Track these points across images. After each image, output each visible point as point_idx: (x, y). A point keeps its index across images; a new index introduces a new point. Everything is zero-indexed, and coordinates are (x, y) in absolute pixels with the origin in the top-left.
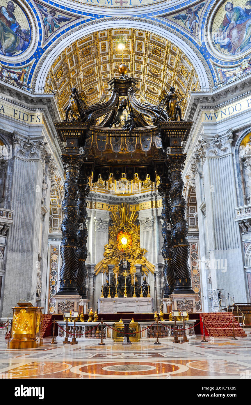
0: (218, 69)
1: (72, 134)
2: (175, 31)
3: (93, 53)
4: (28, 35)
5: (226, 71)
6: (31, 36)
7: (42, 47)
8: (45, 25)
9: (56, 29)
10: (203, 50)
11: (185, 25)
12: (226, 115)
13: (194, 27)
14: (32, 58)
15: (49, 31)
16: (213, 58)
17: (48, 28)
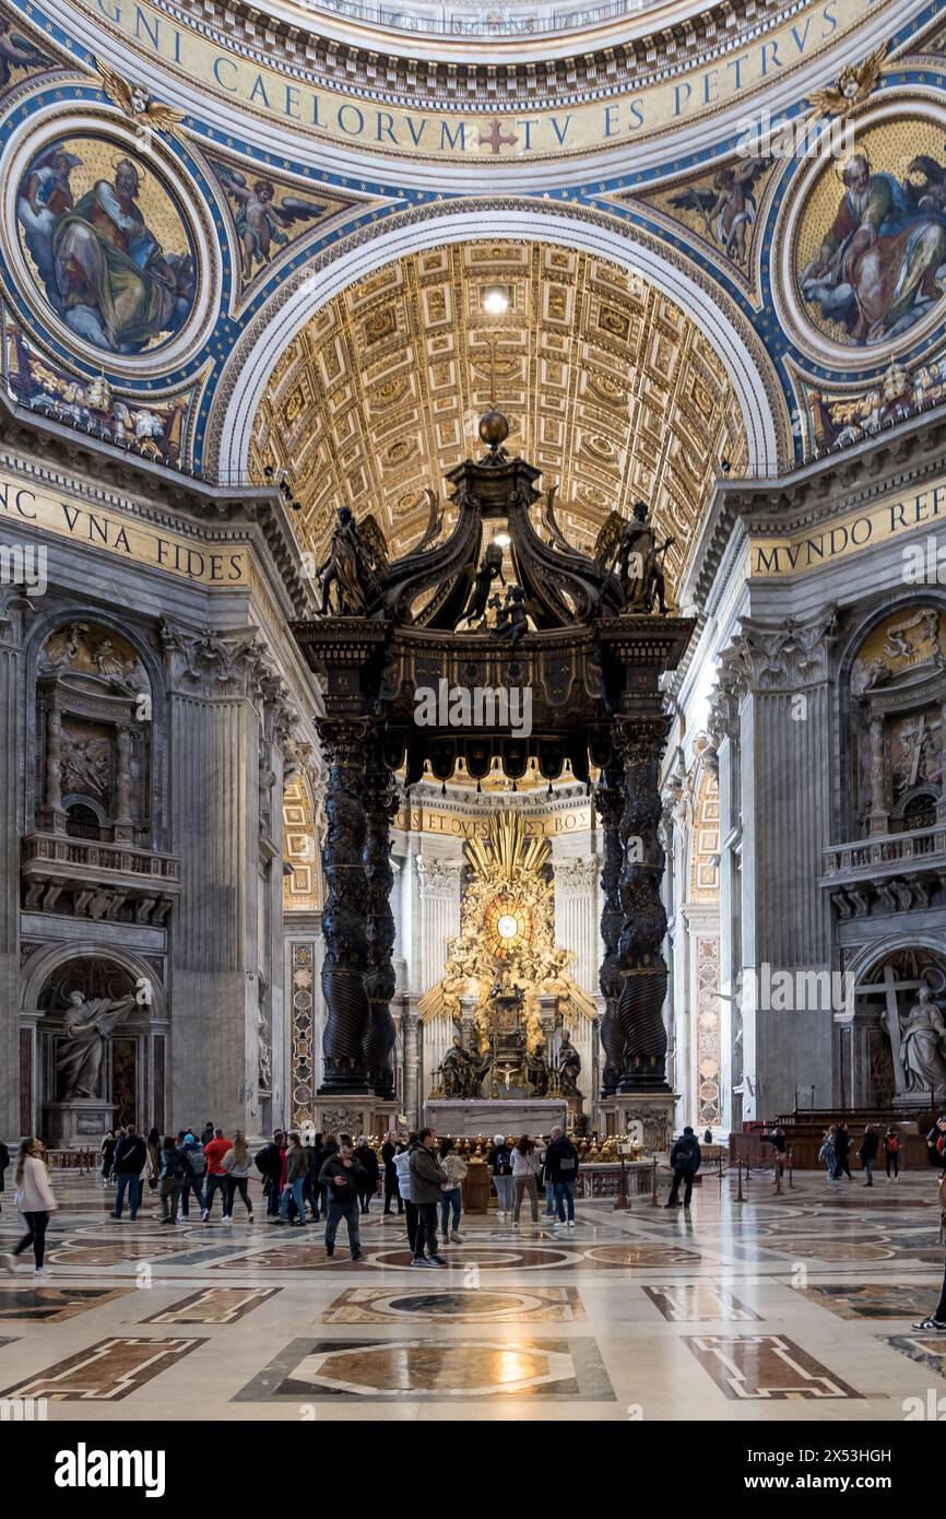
0: (810, 392)
1: (342, 655)
2: (674, 250)
3: (402, 327)
4: (184, 276)
5: (833, 404)
6: (196, 279)
7: (235, 314)
8: (239, 234)
9: (278, 247)
10: (765, 323)
11: (709, 228)
12: (821, 553)
13: (739, 236)
14: (202, 357)
15: (254, 258)
16: (796, 354)
17: (250, 247)
